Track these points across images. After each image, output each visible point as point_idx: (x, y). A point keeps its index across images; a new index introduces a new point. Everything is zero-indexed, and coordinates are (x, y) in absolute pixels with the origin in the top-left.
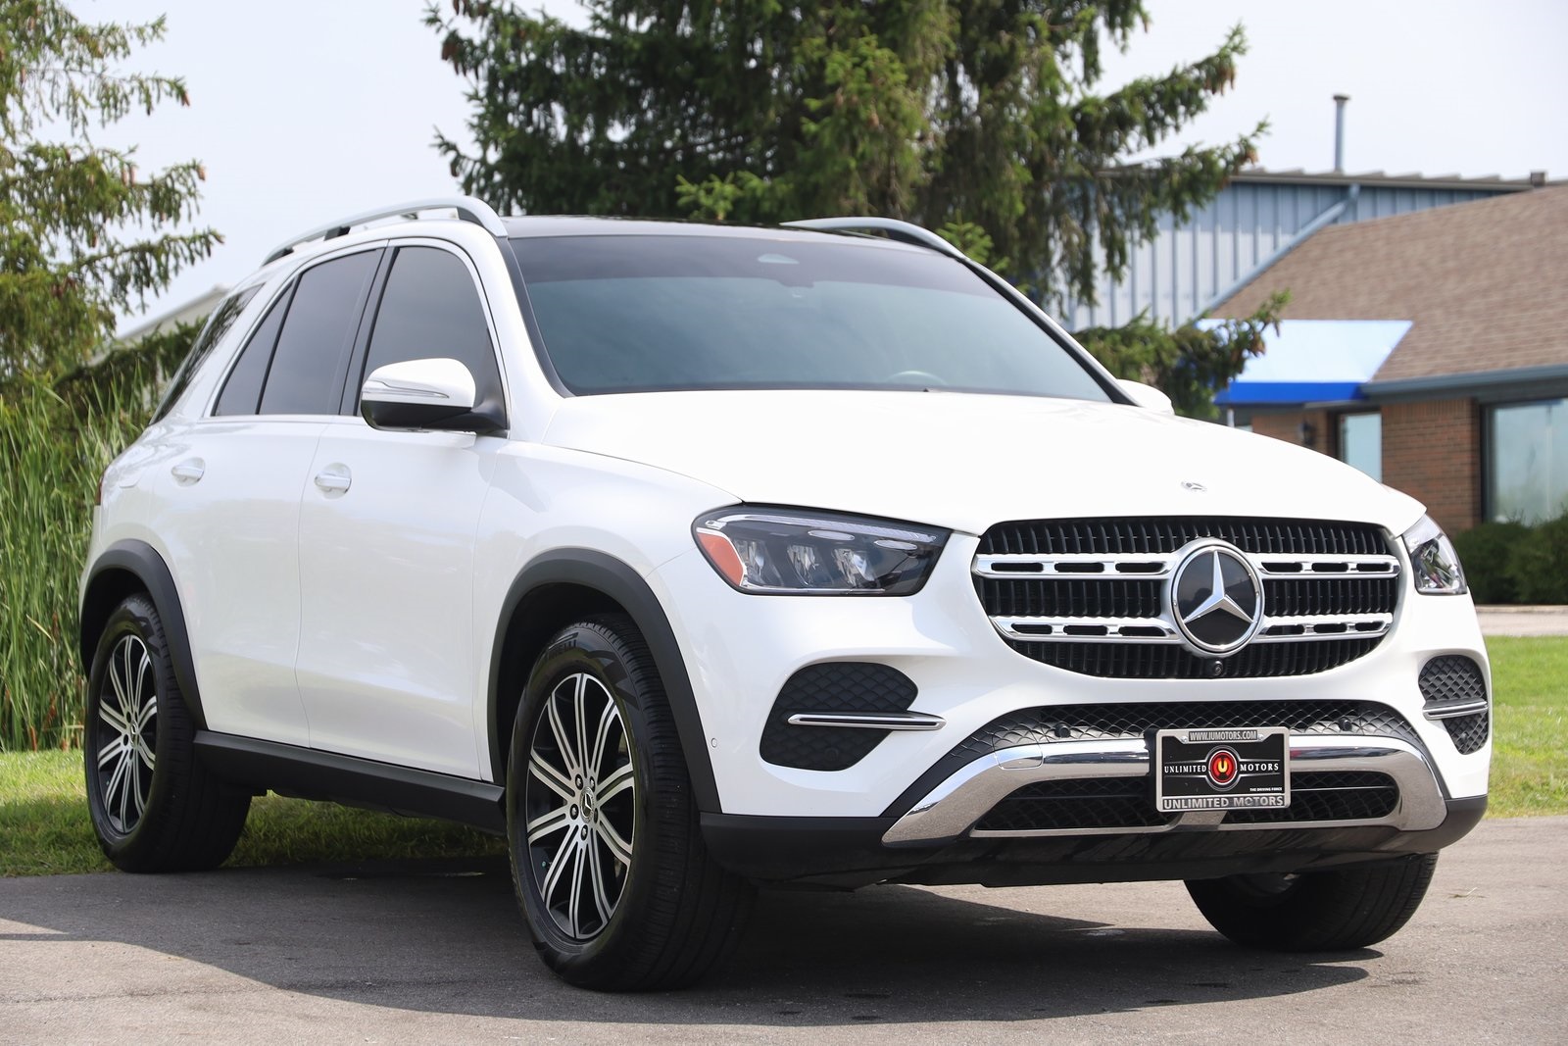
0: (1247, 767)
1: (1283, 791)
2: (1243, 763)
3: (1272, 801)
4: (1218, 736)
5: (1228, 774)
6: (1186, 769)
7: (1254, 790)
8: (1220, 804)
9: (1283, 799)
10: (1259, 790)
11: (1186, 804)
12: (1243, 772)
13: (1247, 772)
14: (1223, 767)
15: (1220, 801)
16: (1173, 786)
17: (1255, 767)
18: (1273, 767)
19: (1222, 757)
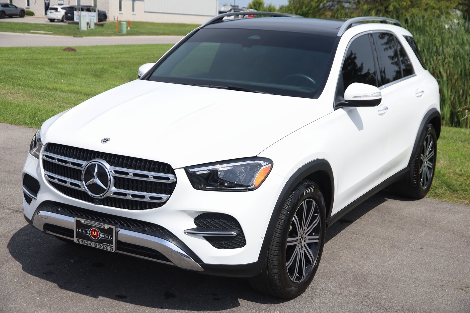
0: (102, 236)
1: (113, 247)
2: (101, 234)
3: (109, 248)
4: (93, 224)
5: (96, 236)
6: (83, 231)
7: (104, 243)
8: (93, 245)
9: (112, 249)
10: (106, 244)
11: (83, 242)
12: (101, 237)
13: (102, 237)
14: (95, 233)
15: (93, 244)
16: (79, 235)
17: (105, 236)
18: (110, 238)
19: (95, 231)
